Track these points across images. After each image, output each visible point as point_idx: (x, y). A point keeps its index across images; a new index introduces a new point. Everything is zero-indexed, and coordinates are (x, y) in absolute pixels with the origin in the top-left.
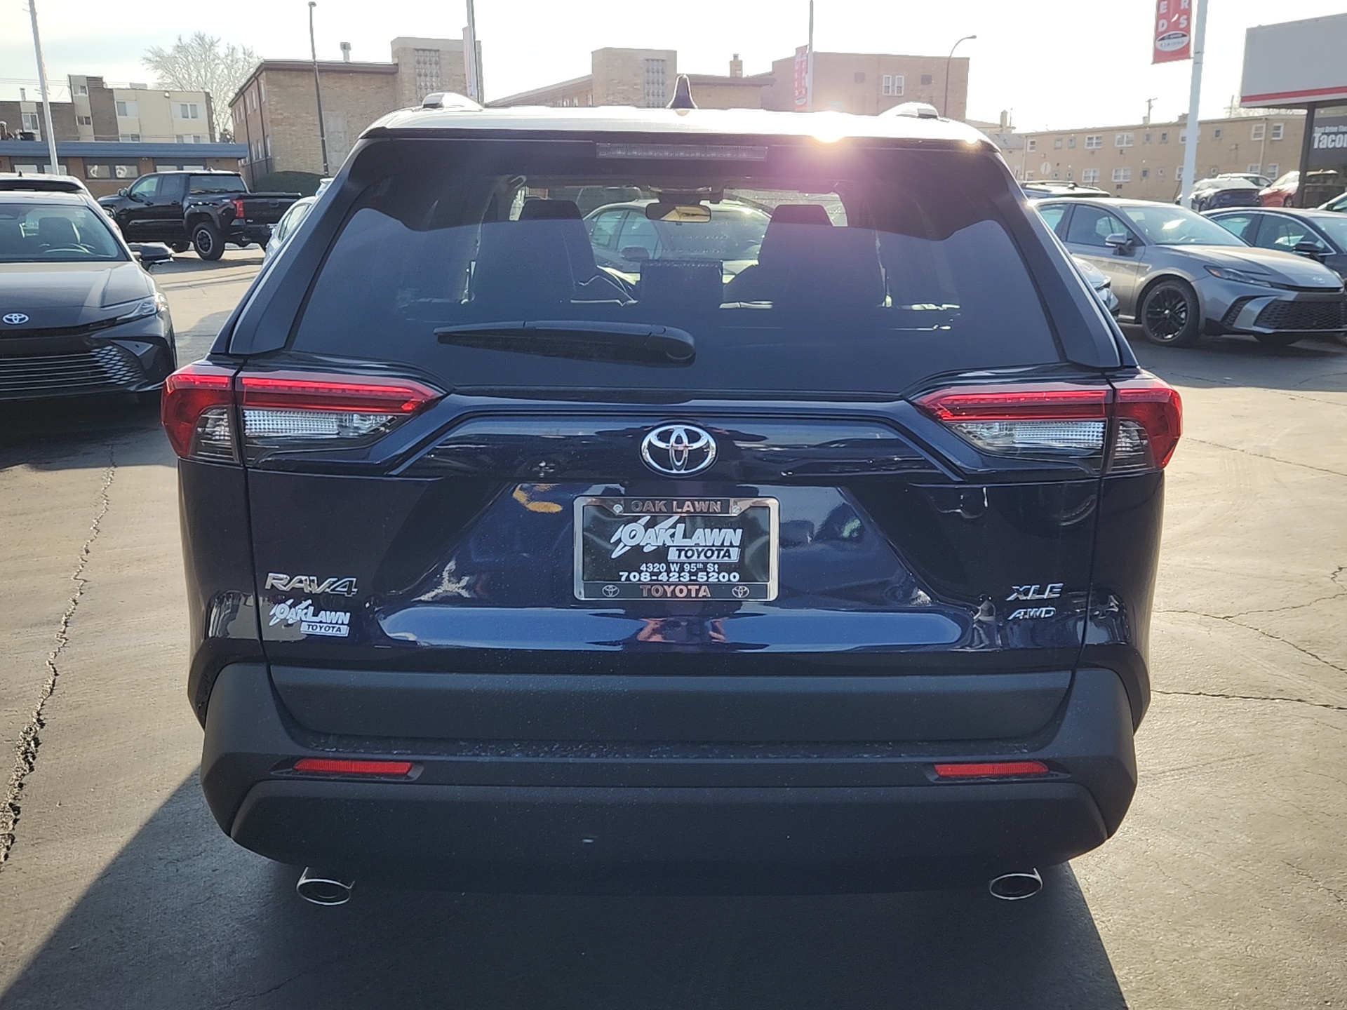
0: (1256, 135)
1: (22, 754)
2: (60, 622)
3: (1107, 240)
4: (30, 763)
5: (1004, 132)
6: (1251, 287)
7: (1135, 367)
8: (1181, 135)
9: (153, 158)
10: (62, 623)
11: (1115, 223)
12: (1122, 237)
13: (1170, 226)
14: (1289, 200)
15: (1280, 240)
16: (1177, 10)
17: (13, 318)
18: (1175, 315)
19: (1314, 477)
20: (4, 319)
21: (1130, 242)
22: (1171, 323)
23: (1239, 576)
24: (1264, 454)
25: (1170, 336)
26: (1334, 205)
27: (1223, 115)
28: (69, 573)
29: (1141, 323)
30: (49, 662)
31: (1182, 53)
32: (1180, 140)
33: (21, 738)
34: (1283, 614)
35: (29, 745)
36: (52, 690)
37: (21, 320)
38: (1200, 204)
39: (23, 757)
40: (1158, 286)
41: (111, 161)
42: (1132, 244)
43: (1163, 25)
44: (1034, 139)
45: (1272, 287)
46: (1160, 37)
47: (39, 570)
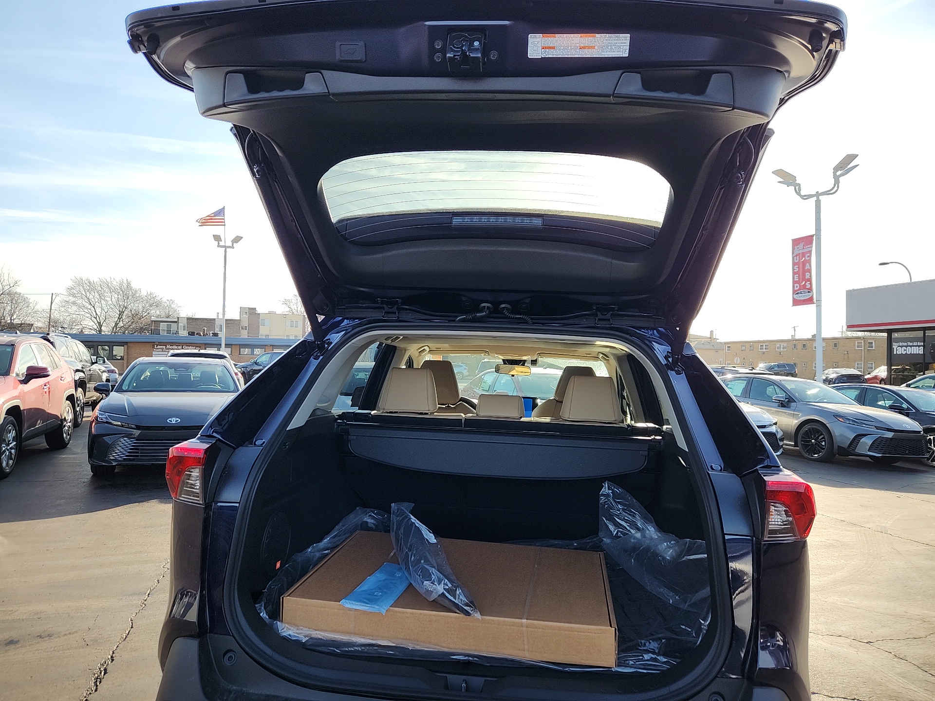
0: (858, 347)
1: (95, 679)
2: (146, 593)
3: (773, 398)
4: (97, 686)
5: (712, 341)
6: (864, 429)
7: (779, 467)
8: (814, 346)
9: (272, 345)
10: (147, 594)
11: (778, 390)
12: (782, 397)
13: (811, 392)
14: (882, 381)
15: (880, 403)
16: (804, 279)
17: (172, 420)
18: (818, 443)
19: (918, 548)
20: (168, 421)
21: (787, 400)
22: (816, 448)
23: (874, 613)
24: (884, 531)
25: (816, 455)
26: (911, 384)
27: (839, 335)
28: (161, 564)
29: (798, 447)
30: (131, 619)
31: (810, 301)
32: (814, 348)
33: (98, 668)
34: (908, 642)
35: (101, 673)
36: (126, 637)
37: (176, 421)
38: (827, 381)
39: (94, 681)
40: (806, 426)
41: (252, 347)
42: (788, 401)
43: (797, 287)
44: (730, 345)
45: (877, 429)
46: (795, 292)
47: (146, 561)
